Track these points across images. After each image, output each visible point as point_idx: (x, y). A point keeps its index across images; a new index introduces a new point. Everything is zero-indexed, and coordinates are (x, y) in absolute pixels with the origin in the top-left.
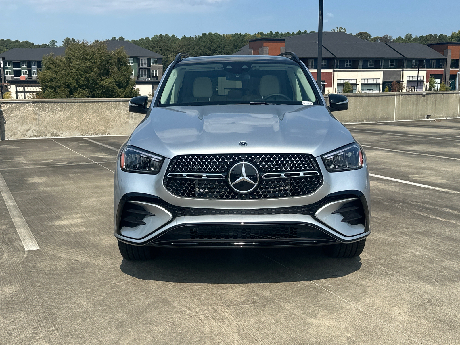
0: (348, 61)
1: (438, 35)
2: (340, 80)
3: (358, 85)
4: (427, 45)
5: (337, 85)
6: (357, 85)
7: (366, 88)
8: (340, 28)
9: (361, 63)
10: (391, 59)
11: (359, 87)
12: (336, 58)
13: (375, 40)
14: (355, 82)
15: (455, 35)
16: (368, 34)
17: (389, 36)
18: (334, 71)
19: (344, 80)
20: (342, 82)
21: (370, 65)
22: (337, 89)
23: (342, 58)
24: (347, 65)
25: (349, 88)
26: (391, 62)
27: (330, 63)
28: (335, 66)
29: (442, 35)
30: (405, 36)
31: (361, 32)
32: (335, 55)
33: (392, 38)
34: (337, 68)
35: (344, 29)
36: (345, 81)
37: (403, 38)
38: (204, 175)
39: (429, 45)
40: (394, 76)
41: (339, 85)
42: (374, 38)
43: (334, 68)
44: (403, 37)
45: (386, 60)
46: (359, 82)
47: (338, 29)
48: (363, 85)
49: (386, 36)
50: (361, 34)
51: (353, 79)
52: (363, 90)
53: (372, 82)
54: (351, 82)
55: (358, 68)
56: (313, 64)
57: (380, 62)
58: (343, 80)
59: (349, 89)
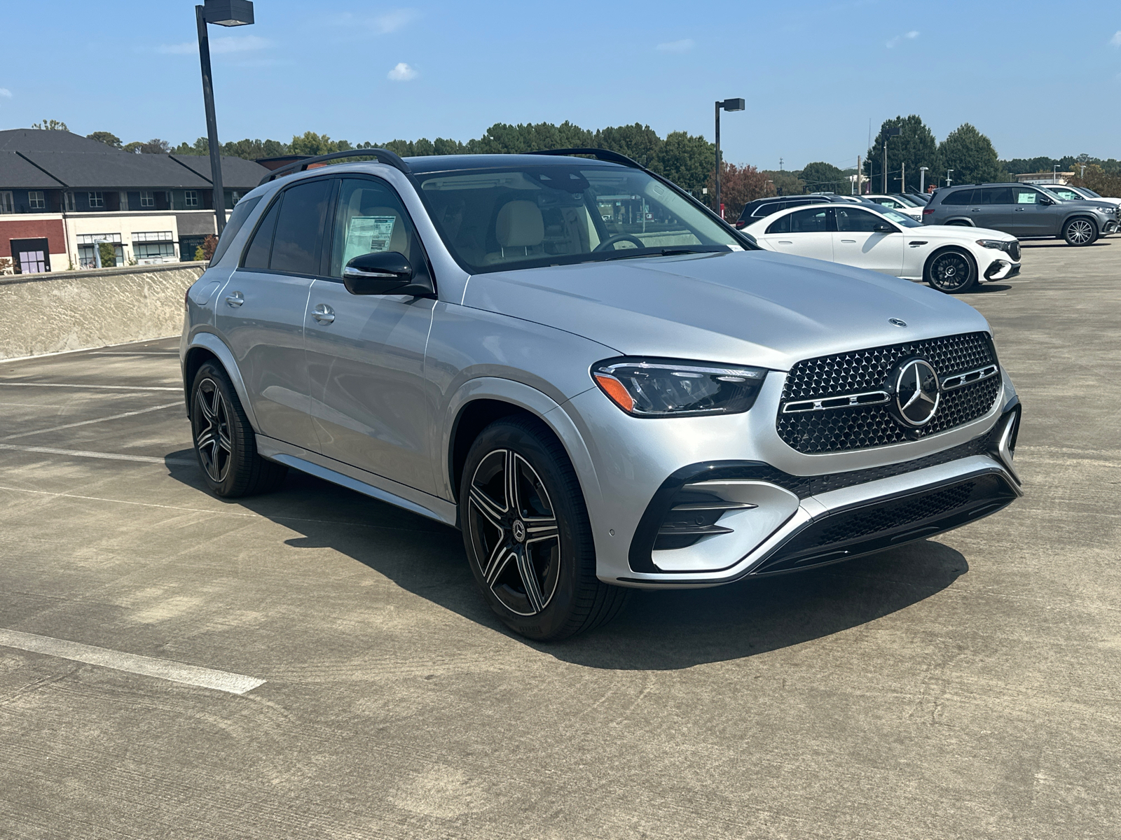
0: (93, 194)
1: (263, 141)
2: (83, 235)
3: (127, 245)
4: (256, 162)
5: (79, 248)
6: (124, 247)
7: (143, 252)
8: (52, 122)
9: (124, 199)
10: (188, 189)
11: (129, 251)
12: (66, 188)
13: (131, 148)
14: (117, 239)
15: (299, 142)
16: (113, 136)
17: (161, 141)
18: (65, 217)
19: (91, 235)
20: (88, 241)
21: (144, 202)
22: (78, 257)
23: (80, 188)
24: (93, 203)
25: (109, 254)
26: (188, 195)
27: (53, 199)
28: (67, 207)
29: (270, 141)
30: (195, 142)
31: (97, 131)
32: (63, 181)
33: (169, 146)
34: (71, 209)
35: (62, 124)
36: (94, 237)
37: (193, 147)
38: (853, 397)
39: (259, 161)
40: (201, 226)
41: (82, 247)
42: (130, 145)
43: (64, 211)
44: (191, 145)
45: (178, 191)
46: (128, 239)
47: (48, 124)
48: (137, 245)
49: (155, 141)
50: (98, 137)
51: (113, 234)
52: (139, 256)
53: (157, 239)
54: (110, 240)
55: (119, 210)
56: (12, 203)
57: (165, 196)
58: (89, 237)
59: (111, 256)
